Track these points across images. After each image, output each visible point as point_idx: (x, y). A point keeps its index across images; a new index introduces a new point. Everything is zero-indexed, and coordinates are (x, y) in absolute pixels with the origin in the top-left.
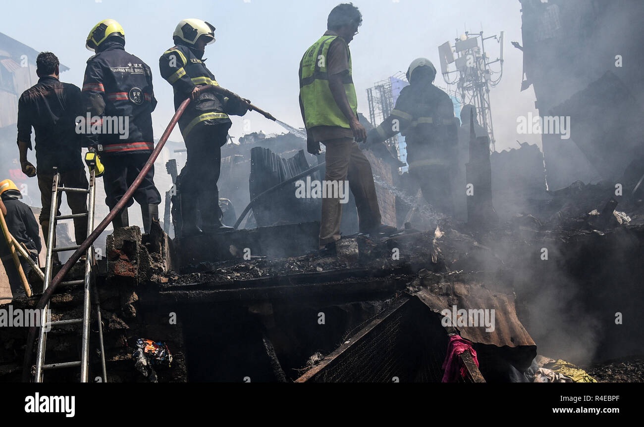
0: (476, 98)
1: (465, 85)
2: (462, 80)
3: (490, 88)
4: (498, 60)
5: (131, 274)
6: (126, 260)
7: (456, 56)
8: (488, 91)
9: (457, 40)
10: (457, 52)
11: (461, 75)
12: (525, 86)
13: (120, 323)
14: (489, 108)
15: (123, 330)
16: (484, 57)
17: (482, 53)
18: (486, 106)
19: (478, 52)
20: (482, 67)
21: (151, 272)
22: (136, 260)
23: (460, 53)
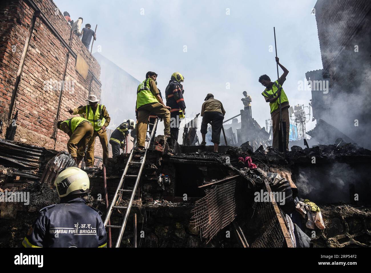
0: (301, 126)
1: (297, 121)
2: (296, 119)
3: (306, 123)
4: (308, 114)
5: (161, 150)
6: (160, 146)
7: (294, 111)
8: (305, 124)
9: (295, 106)
10: (295, 110)
11: (296, 118)
12: (313, 120)
13: (154, 167)
14: (305, 129)
15: (155, 169)
16: (304, 113)
17: (303, 111)
18: (304, 129)
19: (302, 111)
20: (303, 116)
21: (168, 151)
22: (164, 146)
23: (296, 110)
